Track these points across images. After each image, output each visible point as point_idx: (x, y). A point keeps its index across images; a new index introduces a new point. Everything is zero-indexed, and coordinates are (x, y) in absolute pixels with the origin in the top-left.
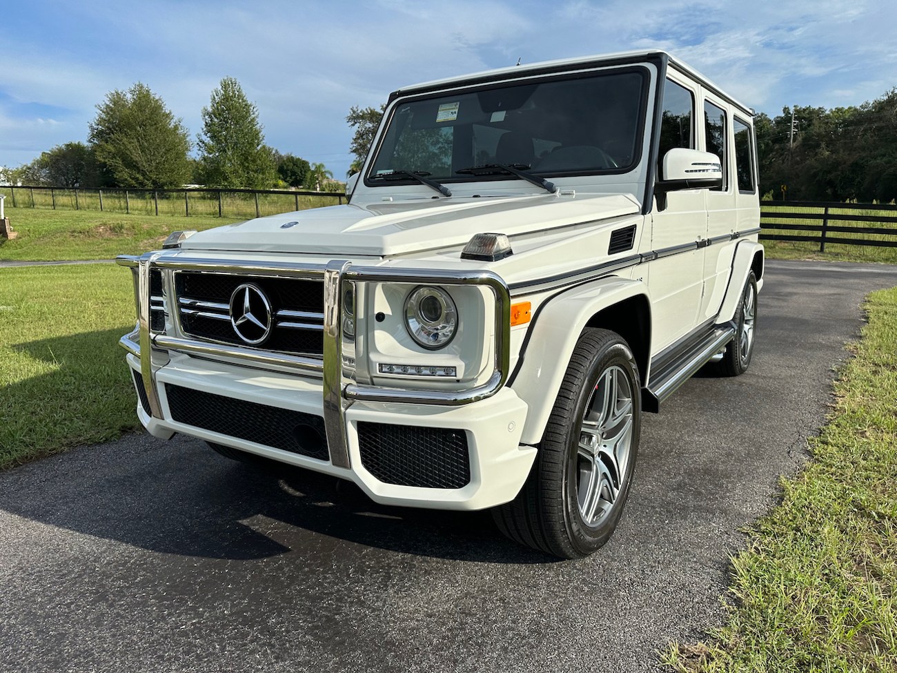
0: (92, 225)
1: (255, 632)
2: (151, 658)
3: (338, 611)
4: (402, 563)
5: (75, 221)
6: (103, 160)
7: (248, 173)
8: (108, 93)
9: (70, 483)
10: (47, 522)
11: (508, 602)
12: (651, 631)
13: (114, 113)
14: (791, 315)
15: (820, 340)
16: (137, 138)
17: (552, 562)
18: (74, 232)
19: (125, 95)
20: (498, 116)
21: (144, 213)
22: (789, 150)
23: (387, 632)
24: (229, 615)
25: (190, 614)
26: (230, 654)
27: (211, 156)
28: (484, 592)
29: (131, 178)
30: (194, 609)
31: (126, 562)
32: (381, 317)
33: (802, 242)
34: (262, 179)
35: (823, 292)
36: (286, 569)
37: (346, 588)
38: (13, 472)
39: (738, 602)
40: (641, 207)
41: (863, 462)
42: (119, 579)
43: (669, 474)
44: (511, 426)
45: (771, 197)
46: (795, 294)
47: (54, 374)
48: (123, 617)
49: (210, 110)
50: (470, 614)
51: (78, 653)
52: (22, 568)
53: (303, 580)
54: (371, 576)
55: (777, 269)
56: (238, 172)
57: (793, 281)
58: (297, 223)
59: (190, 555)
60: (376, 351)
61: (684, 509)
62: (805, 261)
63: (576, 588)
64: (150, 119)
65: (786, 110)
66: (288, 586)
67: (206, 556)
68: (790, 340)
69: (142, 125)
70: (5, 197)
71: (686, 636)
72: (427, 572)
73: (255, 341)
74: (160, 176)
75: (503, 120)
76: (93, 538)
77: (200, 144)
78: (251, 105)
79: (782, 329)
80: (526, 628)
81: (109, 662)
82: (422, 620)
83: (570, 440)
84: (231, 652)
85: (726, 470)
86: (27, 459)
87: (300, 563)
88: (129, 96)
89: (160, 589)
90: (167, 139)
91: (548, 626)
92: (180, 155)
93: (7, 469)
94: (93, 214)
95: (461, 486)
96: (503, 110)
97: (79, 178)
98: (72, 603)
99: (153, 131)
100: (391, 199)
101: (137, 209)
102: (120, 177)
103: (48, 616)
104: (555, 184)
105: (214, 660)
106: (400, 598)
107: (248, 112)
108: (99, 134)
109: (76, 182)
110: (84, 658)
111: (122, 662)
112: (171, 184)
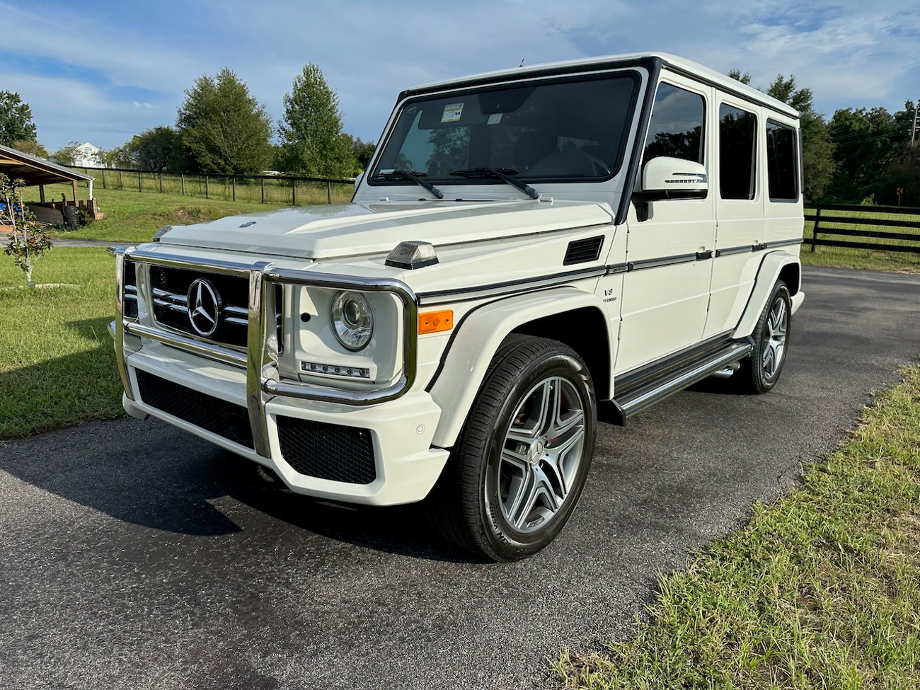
0: (172, 208)
1: (182, 601)
2: (86, 613)
3: (264, 590)
4: (340, 552)
5: (158, 204)
6: (189, 145)
7: (326, 161)
8: (197, 78)
9: (74, 453)
10: (42, 487)
11: (424, 598)
12: (552, 638)
13: (201, 99)
14: (854, 333)
15: (873, 362)
16: (220, 123)
17: (483, 563)
18: (155, 214)
19: (212, 81)
20: (495, 119)
21: (222, 198)
22: (909, 149)
23: (300, 613)
24: (167, 584)
25: (133, 579)
26: (154, 618)
27: (291, 143)
28: (405, 585)
29: (213, 163)
30: (138, 575)
31: (95, 529)
32: (306, 317)
33: (903, 253)
34: (340, 167)
35: (903, 309)
36: (232, 547)
37: (279, 570)
38: (30, 439)
39: (653, 620)
40: (614, 216)
41: (856, 493)
42: (83, 542)
43: (639, 489)
44: (420, 429)
45: (872, 202)
46: (870, 309)
47: (91, 353)
48: (74, 576)
49: (292, 96)
50: (384, 605)
51: (27, 603)
52: (7, 526)
53: (244, 558)
54: (306, 560)
55: (864, 281)
56: (316, 160)
57: (878, 295)
58: (255, 223)
59: (152, 527)
60: (301, 349)
61: (638, 525)
62: (899, 274)
63: (496, 590)
64: (234, 105)
65: (909, 105)
66: (228, 563)
67: (165, 529)
68: (839, 360)
69: (226, 110)
70: (94, 179)
71: (585, 646)
72: (360, 562)
73: (206, 333)
74: (241, 162)
75: (499, 122)
76: (75, 504)
77: (281, 130)
78: (331, 93)
79: (836, 347)
80: (431, 622)
81: (49, 613)
82: (336, 605)
83: (489, 447)
84: (156, 616)
85: (702, 490)
86: (45, 430)
87: (246, 544)
88: (216, 82)
89: (115, 555)
90: (249, 125)
91: (453, 623)
92: (261, 141)
93: (26, 436)
94: (175, 198)
95: (367, 482)
96: (500, 113)
97: (167, 161)
98: (36, 560)
99: (236, 117)
100: (387, 199)
101: (216, 194)
102: (203, 161)
103: (13, 569)
104: (537, 191)
105: (139, 621)
106: (325, 583)
107: (328, 99)
108: (187, 119)
109: (165, 166)
110: (31, 607)
111: (61, 615)
112: (251, 170)
